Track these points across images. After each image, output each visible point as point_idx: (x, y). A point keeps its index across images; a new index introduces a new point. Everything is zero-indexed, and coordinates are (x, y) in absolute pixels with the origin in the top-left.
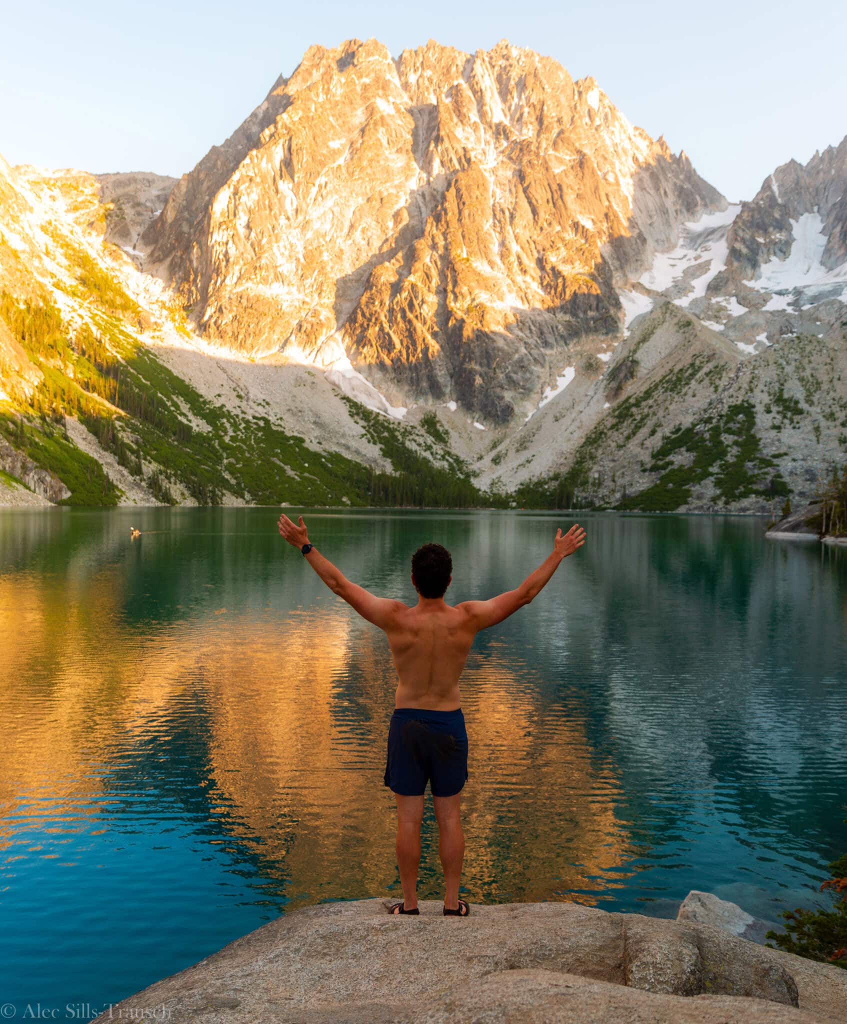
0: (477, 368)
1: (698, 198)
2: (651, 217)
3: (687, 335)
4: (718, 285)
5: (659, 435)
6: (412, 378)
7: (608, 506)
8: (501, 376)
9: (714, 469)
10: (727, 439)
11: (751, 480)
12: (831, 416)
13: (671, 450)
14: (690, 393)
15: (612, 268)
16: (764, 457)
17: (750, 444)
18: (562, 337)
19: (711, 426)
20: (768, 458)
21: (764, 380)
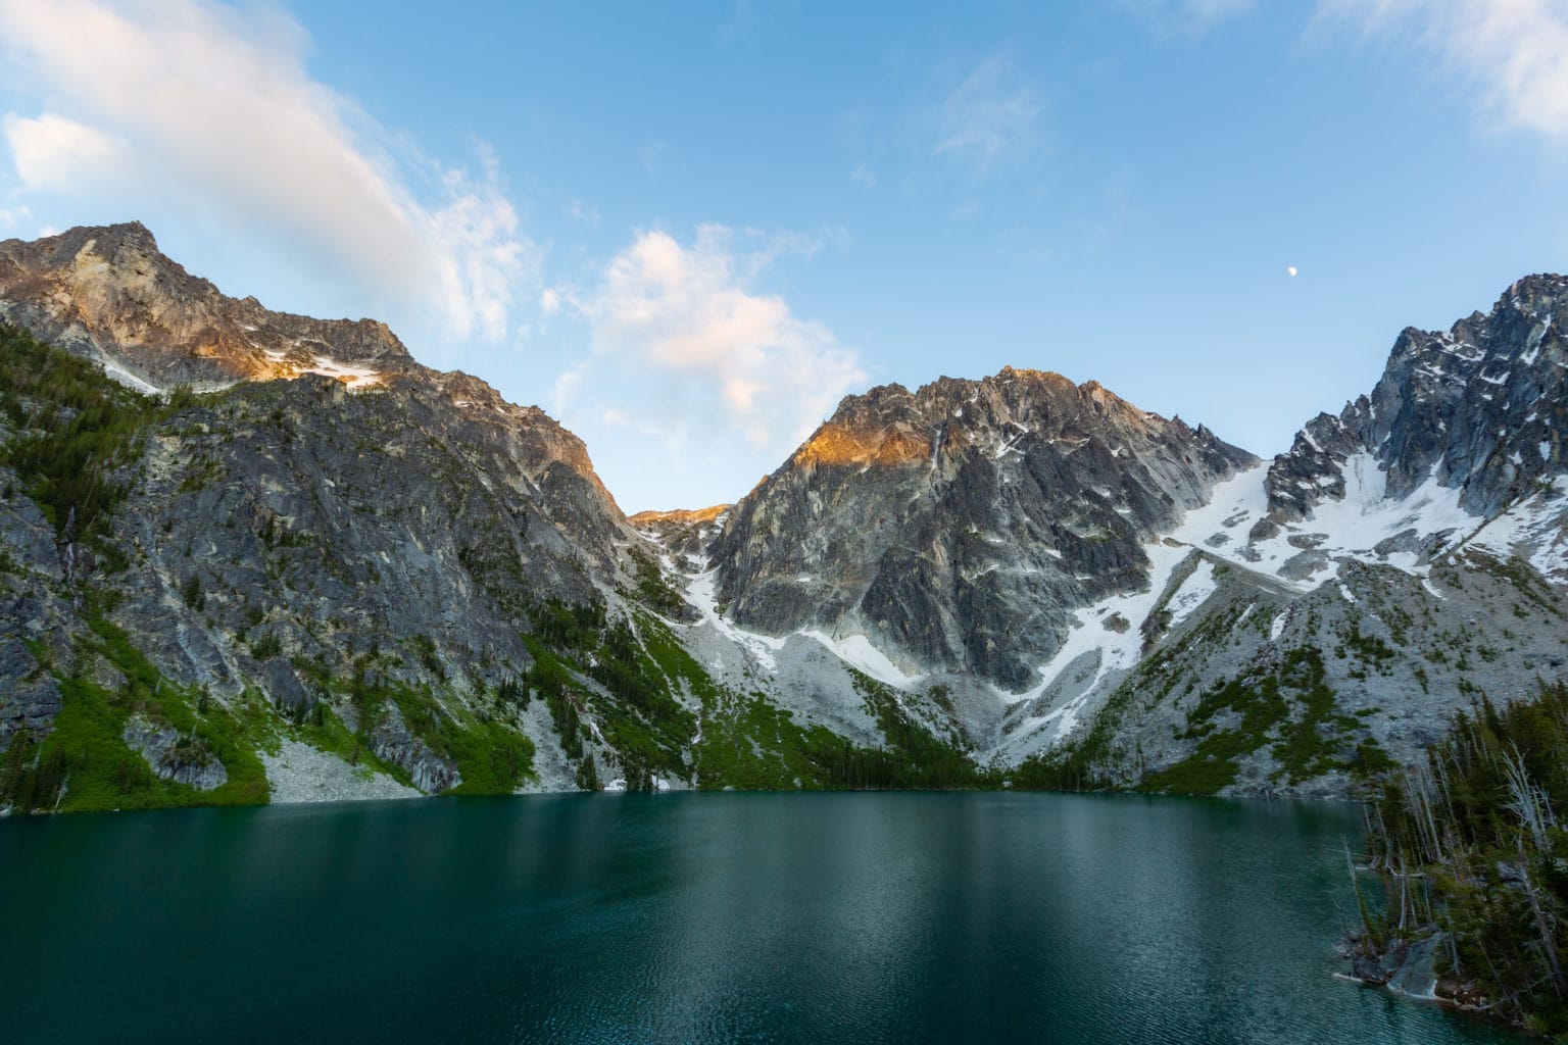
0: (989, 632)
1: (1227, 461)
2: (1175, 481)
3: (1225, 581)
4: (1261, 532)
5: (1196, 692)
6: (925, 647)
7: (1128, 785)
8: (1015, 638)
9: (1272, 733)
10: (1287, 693)
11: (1329, 748)
12: (1438, 657)
13: (1212, 710)
14: (1233, 640)
15: (1135, 527)
16: (1346, 715)
17: (1321, 700)
18: (1082, 595)
19: (1263, 678)
20: (1351, 716)
21: (1328, 619)
